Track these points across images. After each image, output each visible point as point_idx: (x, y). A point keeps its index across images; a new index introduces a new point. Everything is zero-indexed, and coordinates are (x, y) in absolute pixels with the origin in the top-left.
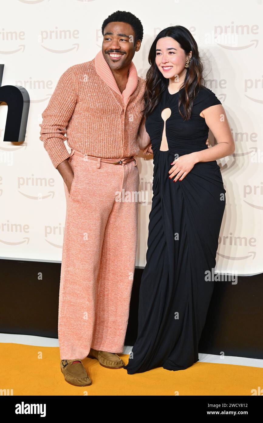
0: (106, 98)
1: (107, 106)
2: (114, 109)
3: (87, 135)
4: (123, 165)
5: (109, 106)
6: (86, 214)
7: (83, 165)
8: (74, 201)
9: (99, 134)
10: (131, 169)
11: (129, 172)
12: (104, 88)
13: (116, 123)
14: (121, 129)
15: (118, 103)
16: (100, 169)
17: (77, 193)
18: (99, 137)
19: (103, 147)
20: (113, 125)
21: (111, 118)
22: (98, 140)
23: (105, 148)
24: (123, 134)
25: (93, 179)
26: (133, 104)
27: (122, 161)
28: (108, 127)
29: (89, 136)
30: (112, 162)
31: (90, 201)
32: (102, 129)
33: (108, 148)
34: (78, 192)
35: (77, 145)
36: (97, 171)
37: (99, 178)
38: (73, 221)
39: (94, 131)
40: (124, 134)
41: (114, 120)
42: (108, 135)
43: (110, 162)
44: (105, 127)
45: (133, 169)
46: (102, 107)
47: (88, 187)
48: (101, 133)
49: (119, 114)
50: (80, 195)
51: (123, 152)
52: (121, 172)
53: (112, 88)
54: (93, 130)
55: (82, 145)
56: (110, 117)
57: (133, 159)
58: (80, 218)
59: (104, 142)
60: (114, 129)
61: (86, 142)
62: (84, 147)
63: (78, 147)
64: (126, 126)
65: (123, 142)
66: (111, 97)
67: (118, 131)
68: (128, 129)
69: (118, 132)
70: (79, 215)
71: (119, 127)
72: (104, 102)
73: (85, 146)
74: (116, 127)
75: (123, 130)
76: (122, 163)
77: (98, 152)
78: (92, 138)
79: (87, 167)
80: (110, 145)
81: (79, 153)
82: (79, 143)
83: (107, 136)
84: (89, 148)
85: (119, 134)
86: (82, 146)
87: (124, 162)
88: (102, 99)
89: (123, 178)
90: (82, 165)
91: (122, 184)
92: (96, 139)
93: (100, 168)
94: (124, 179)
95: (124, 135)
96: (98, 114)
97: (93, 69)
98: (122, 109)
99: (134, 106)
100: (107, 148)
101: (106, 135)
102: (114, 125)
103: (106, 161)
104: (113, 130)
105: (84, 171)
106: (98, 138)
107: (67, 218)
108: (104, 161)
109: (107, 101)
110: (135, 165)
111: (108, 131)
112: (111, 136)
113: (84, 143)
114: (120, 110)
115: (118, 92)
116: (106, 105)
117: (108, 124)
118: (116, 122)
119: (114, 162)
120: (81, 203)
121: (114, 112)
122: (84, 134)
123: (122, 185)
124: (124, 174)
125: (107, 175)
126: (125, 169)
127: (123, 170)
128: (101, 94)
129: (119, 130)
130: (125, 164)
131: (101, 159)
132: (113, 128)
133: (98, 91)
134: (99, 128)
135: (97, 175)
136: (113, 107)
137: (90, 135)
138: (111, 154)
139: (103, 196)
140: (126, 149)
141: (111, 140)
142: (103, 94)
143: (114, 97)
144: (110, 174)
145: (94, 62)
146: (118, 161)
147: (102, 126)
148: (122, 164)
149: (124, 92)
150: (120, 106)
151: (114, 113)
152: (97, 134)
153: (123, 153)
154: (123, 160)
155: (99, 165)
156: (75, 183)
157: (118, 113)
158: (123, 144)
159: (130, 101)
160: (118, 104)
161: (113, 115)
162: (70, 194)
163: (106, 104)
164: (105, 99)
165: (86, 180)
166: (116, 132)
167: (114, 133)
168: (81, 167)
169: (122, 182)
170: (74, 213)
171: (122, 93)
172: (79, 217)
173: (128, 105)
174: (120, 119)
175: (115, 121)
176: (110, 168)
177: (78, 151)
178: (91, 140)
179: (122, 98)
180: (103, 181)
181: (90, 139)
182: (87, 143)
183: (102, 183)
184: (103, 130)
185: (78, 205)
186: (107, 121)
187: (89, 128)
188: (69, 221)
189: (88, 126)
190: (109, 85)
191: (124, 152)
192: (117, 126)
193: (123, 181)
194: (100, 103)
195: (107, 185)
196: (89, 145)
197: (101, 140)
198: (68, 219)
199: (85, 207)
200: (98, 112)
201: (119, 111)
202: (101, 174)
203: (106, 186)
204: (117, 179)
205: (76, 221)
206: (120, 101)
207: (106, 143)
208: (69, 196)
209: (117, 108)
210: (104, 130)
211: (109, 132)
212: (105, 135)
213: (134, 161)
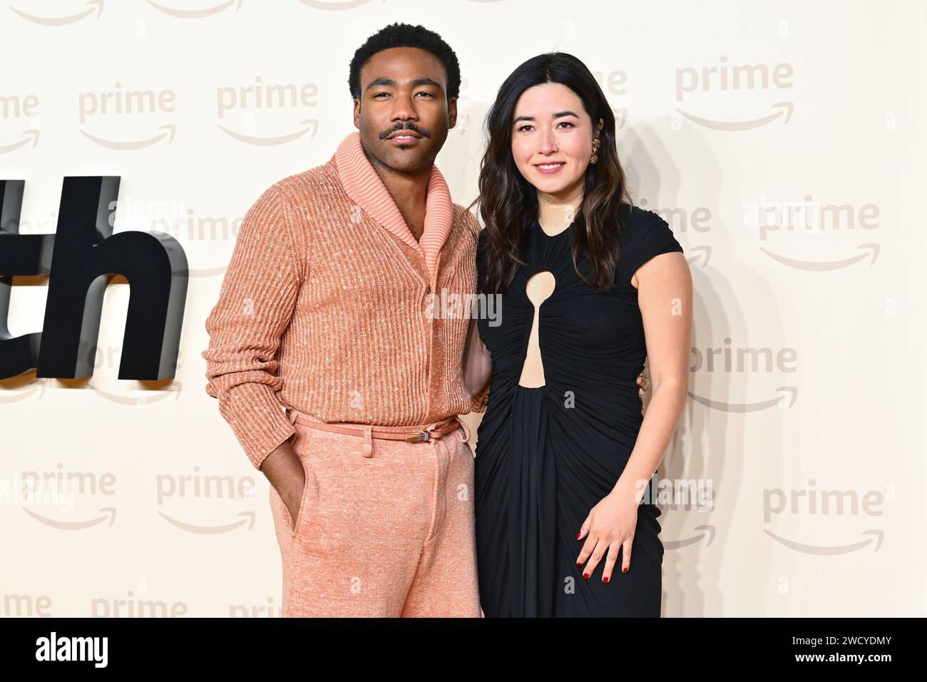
0: (382, 259)
1: (387, 279)
2: (405, 288)
3: (333, 366)
4: (433, 441)
5: (392, 279)
6: (340, 586)
7: (325, 449)
8: (308, 551)
9: (366, 360)
10: (454, 451)
11: (452, 459)
12: (374, 234)
13: (409, 326)
14: (424, 340)
15: (413, 270)
16: (373, 459)
17: (317, 528)
18: (367, 370)
19: (379, 396)
20: (403, 333)
21: (398, 313)
22: (364, 377)
23: (383, 397)
24: (431, 354)
25: (356, 487)
26: (450, 270)
27: (428, 430)
28: (391, 337)
29: (339, 368)
30: (401, 437)
31: (352, 549)
32: (374, 346)
33: (391, 397)
34: (320, 525)
35: (305, 399)
36: (366, 465)
37: (371, 484)
38: (305, 607)
39: (352, 354)
40: (434, 352)
41: (406, 319)
42: (390, 359)
43: (392, 437)
44: (381, 340)
45: (461, 452)
46: (374, 284)
47: (345, 511)
48: (372, 357)
49: (417, 299)
50: (326, 532)
51: (428, 401)
52: (429, 461)
53: (394, 230)
54: (349, 352)
55: (318, 395)
56: (395, 311)
57: (457, 425)
58: (324, 598)
59: (382, 382)
60: (406, 342)
61: (330, 387)
62: (327, 401)
63: (307, 401)
64: (438, 330)
65: (430, 377)
66: (395, 256)
67: (416, 346)
68: (443, 339)
69: (416, 350)
70: (323, 588)
71: (419, 336)
72: (378, 270)
73: (329, 400)
74: (410, 335)
75: (431, 343)
76: (430, 437)
77: (366, 410)
78: (347, 374)
79: (337, 456)
80: (396, 389)
81: (310, 418)
82: (311, 392)
83: (388, 363)
84: (341, 401)
85: (421, 355)
86: (321, 399)
87: (435, 435)
88: (373, 263)
89: (437, 478)
90: (322, 451)
91: (435, 493)
92: (358, 377)
93: (371, 457)
94: (439, 480)
95: (433, 356)
96: (363, 305)
97: (337, 184)
98: (424, 285)
99: (452, 275)
100: (389, 398)
101: (386, 360)
102: (405, 330)
103: (386, 436)
104: (404, 346)
105: (329, 467)
106: (364, 371)
107: (288, 598)
108: (381, 436)
109: (384, 266)
110: (464, 441)
111: (391, 350)
112: (398, 363)
113: (327, 390)
114: (421, 290)
115: (409, 240)
116: (383, 278)
117: (391, 332)
118: (411, 322)
119: (407, 437)
120: (326, 556)
121: (405, 296)
122: (325, 366)
123: (435, 498)
124: (437, 466)
125: (392, 472)
126: (438, 452)
127: (435, 456)
128: (368, 248)
129: (418, 344)
130: (438, 439)
131: (372, 431)
132: (404, 339)
133: (358, 242)
134: (365, 343)
135: (366, 475)
136: (401, 283)
137: (341, 366)
138: (400, 411)
139: (387, 532)
140: (437, 395)
141: (397, 373)
142: (372, 250)
143: (402, 254)
144: (400, 469)
145: (335, 167)
146: (417, 431)
147: (372, 338)
148: (431, 440)
149: (423, 238)
150: (419, 277)
151: (405, 299)
152: (361, 363)
153: (428, 407)
154: (432, 427)
155: (370, 448)
156: (311, 499)
157: (415, 298)
158: (430, 382)
159: (441, 262)
160: (414, 272)
161: (402, 303)
162: (297, 532)
163: (385, 274)
164: (380, 261)
165: (337, 492)
166: (412, 349)
167: (407, 352)
168: (319, 457)
169: (436, 489)
170: (306, 583)
171: (418, 240)
172: (322, 596)
173: (440, 274)
174: (420, 312)
175: (409, 320)
176: (398, 452)
177: (306, 413)
178: (344, 380)
179: (423, 256)
180: (383, 490)
181: (342, 377)
182: (333, 390)
183: (383, 496)
184: (376, 348)
185: (319, 562)
186: (387, 322)
187: (340, 347)
189: (337, 343)
191: (432, 401)
192: (415, 334)
193: (436, 485)
194: (368, 273)
195: (396, 500)
196: (339, 395)
197: (373, 378)
198: (289, 602)
199: (338, 567)
200: (365, 298)
201: (419, 291)
202: (376, 472)
203: (393, 505)
204: (420, 480)
205: (314, 607)
206: (418, 263)
207: (385, 384)
208: (294, 537)
209: (413, 285)
210: (379, 348)
211: (393, 352)
212: (383, 363)
213: (461, 431)
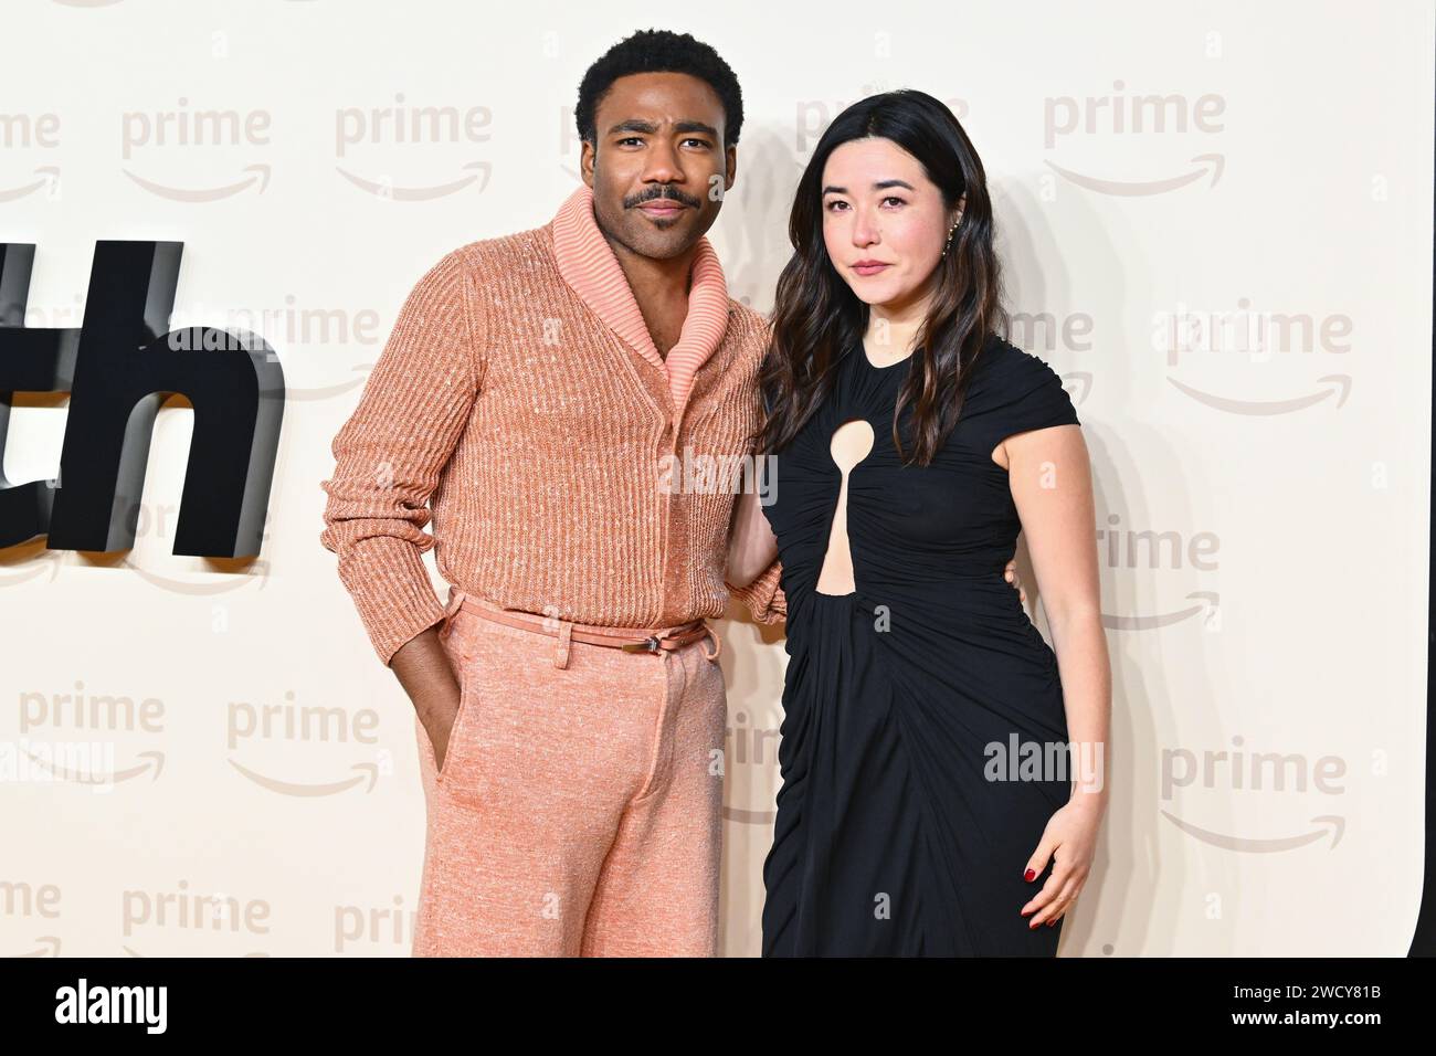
0: (600, 375)
1: (603, 407)
2: (631, 422)
3: (517, 525)
4: (664, 653)
5: (612, 408)
7: (500, 651)
8: (459, 799)
9: (568, 522)
10: (694, 671)
11: (689, 684)
12: (594, 337)
13: (636, 480)
14: (658, 504)
15: (648, 398)
16: (569, 672)
17: (474, 768)
18: (567, 537)
19: (584, 579)
20: (626, 489)
21: (619, 458)
22: (563, 546)
23: (589, 580)
24: (667, 526)
25: (538, 710)
26: (711, 404)
27: (659, 637)
28: (606, 493)
29: (525, 528)
30: (616, 643)
31: (525, 802)
32: (579, 502)
33: (602, 582)
34: (477, 763)
35: (478, 570)
36: (557, 680)
37: (562, 709)
38: (453, 886)
39: (547, 510)
40: (672, 524)
41: (632, 469)
42: (605, 526)
43: (602, 641)
44: (592, 495)
45: (703, 673)
46: (582, 411)
47: (517, 745)
48: (576, 519)
49: (650, 441)
50: (485, 775)
51: (662, 597)
52: (654, 683)
53: (626, 336)
54: (542, 507)
55: (495, 565)
56: (615, 454)
57: (703, 633)
58: (481, 873)
59: (589, 559)
60: (630, 502)
61: (512, 556)
62: (506, 575)
65: (665, 560)
66: (622, 373)
67: (645, 512)
69: (645, 517)
70: (480, 859)
71: (651, 497)
72: (592, 391)
73: (510, 573)
74: (637, 494)
75: (668, 509)
76: (659, 646)
77: (563, 598)
78: (538, 538)
79: (516, 662)
80: (611, 571)
81: (484, 603)
82: (486, 560)
83: (601, 530)
84: (526, 578)
85: (652, 526)
86: (498, 571)
87: (667, 645)
88: (585, 380)
89: (663, 709)
90: (495, 653)
91: (659, 731)
92: (555, 545)
93: (567, 668)
94: (666, 713)
95: (671, 529)
96: (564, 439)
97: (549, 260)
98: (663, 422)
99: (713, 412)
100: (598, 583)
101: (597, 526)
102: (630, 485)
103: (592, 640)
104: (627, 509)
105: (502, 678)
106: (563, 538)
108: (586, 637)
109: (602, 386)
110: (710, 657)
111: (606, 512)
112: (617, 532)
113: (507, 560)
114: (657, 427)
115: (650, 354)
116: (598, 404)
117: (607, 484)
118: (639, 475)
119: (625, 643)
120: (486, 810)
121: (630, 434)
122: (505, 523)
123: (658, 738)
124: (665, 692)
125: (596, 694)
126: (670, 670)
127: (664, 677)
128: (582, 357)
129: (648, 508)
130: (671, 651)
131: (572, 630)
132: (627, 499)
133: (566, 346)
134: (566, 497)
135: (556, 694)
136: (626, 414)
137: (529, 526)
138: (615, 605)
139: (580, 783)
140: (676, 589)
141: (614, 547)
142: (587, 361)
143: (633, 372)
144: (608, 690)
145: (551, 234)
146: (640, 637)
147: (578, 491)
148: (661, 652)
149: (673, 353)
150: (656, 409)
152: (559, 524)
153: (662, 604)
154: (665, 633)
155: (566, 655)
156: (468, 724)
157: (646, 440)
158: (665, 568)
159: (696, 390)
160: (650, 401)
161: (626, 444)
162: (445, 773)
163: (601, 398)
164: (597, 379)
165: (509, 716)
166: (638, 515)
167: (631, 518)
168: (489, 661)
169: (659, 725)
170: (455, 850)
171: (664, 357)
172: (478, 870)
173: (690, 407)
174: (655, 461)
175: (636, 471)
176: (608, 666)
177: (477, 594)
178: (532, 547)
179: (666, 377)
181: (530, 542)
182: (516, 560)
183: (577, 727)
184: (583, 505)
185: (475, 819)
186: (601, 469)
187: (528, 497)
188: (435, 886)
190: (611, 323)
191: (668, 596)
192: (644, 493)
193: (661, 719)
194: (575, 393)
195: (597, 736)
196: (524, 568)
197: (576, 550)
198: (432, 877)
199: (502, 828)
200: (567, 430)
201: (653, 429)
202: (572, 692)
203: (592, 741)
204: (636, 710)
205: (466, 886)
206: (658, 389)
207: (594, 562)
208: (439, 781)
209: (644, 420)
210: (587, 507)
211: (609, 515)
212: (593, 529)
213: (708, 641)
